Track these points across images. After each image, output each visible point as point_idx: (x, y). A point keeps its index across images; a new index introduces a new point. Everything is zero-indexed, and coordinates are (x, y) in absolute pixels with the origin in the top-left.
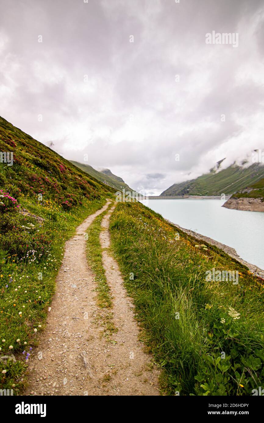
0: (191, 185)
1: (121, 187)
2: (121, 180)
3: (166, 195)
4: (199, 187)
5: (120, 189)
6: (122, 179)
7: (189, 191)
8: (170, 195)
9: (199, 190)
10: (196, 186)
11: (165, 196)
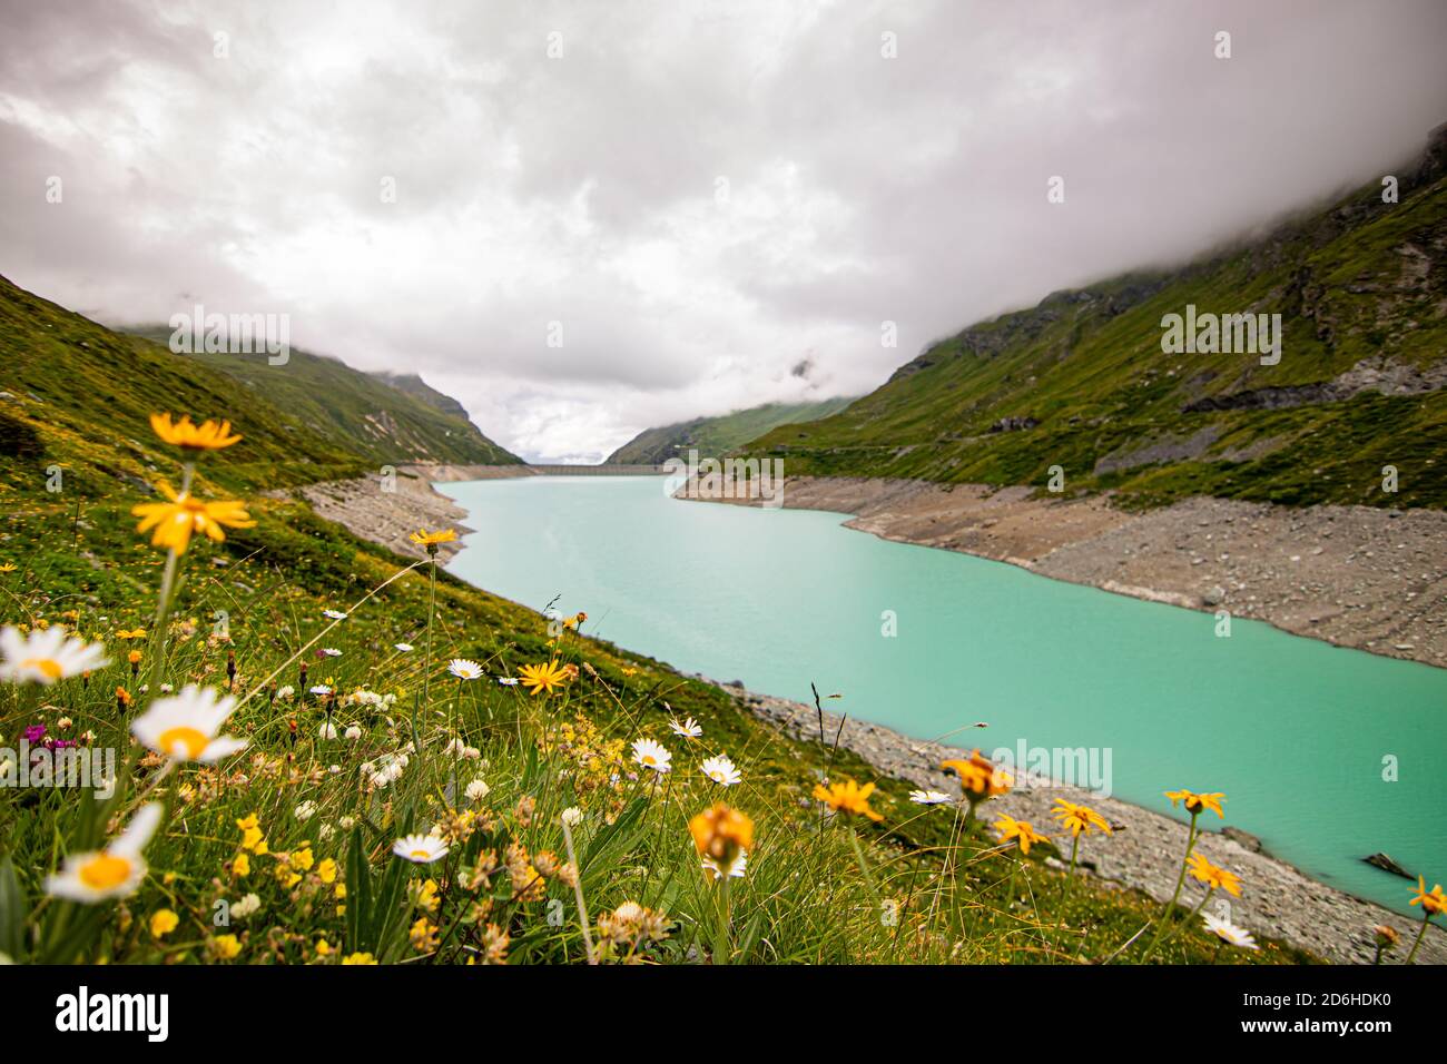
0: (692, 431)
1: (448, 434)
2: (455, 408)
3: (623, 462)
4: (712, 438)
5: (440, 440)
6: (458, 404)
7: (679, 450)
8: (634, 462)
9: (711, 447)
10: (705, 434)
11: (619, 466)
